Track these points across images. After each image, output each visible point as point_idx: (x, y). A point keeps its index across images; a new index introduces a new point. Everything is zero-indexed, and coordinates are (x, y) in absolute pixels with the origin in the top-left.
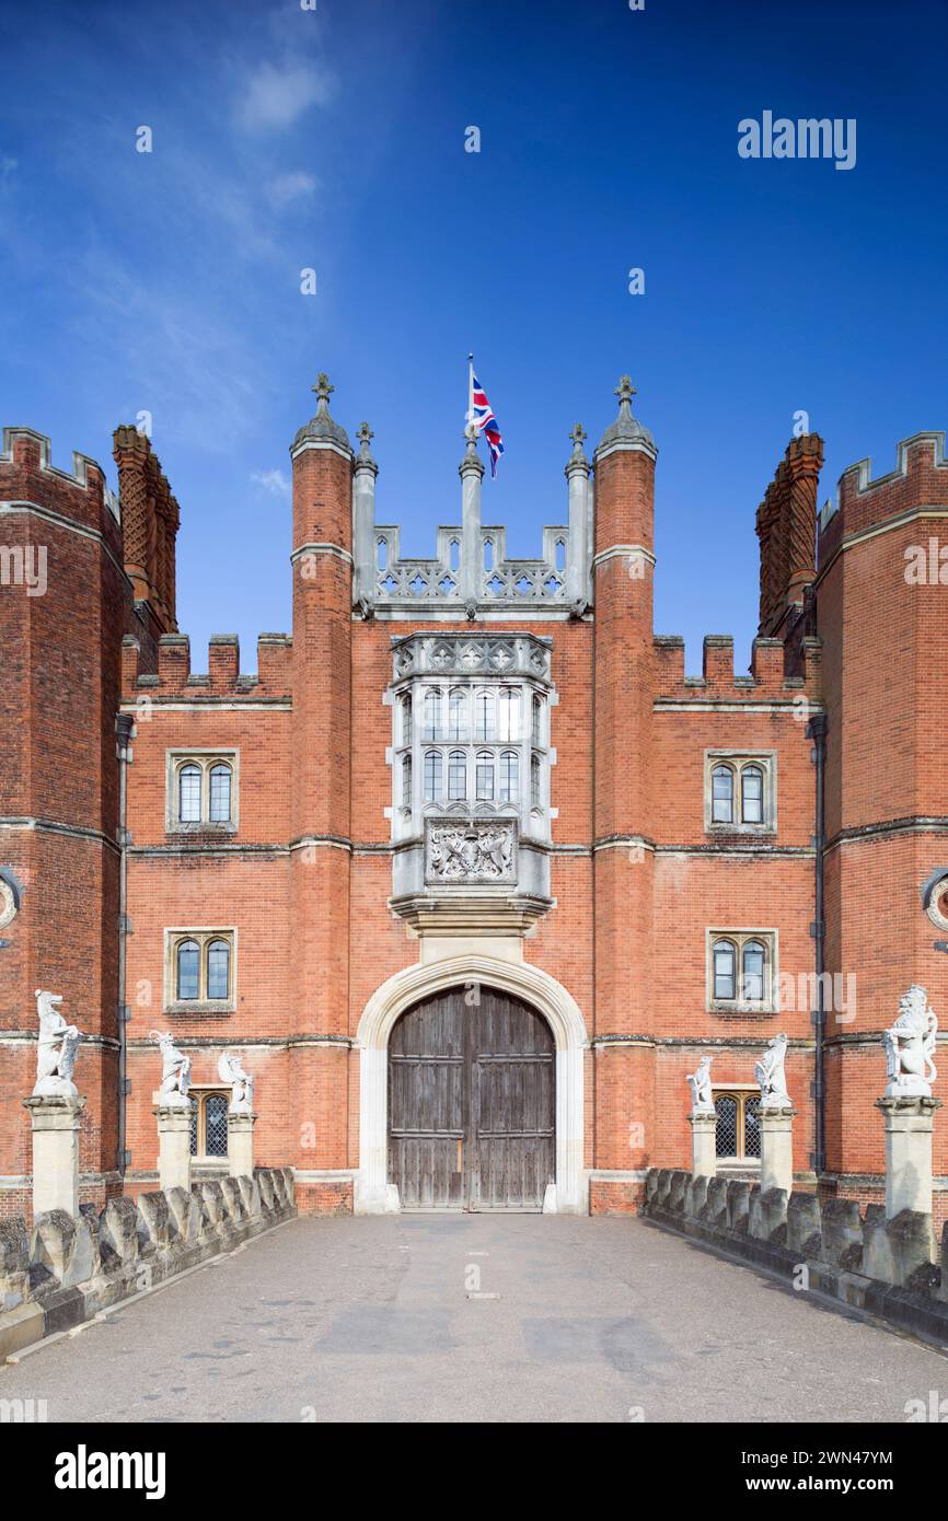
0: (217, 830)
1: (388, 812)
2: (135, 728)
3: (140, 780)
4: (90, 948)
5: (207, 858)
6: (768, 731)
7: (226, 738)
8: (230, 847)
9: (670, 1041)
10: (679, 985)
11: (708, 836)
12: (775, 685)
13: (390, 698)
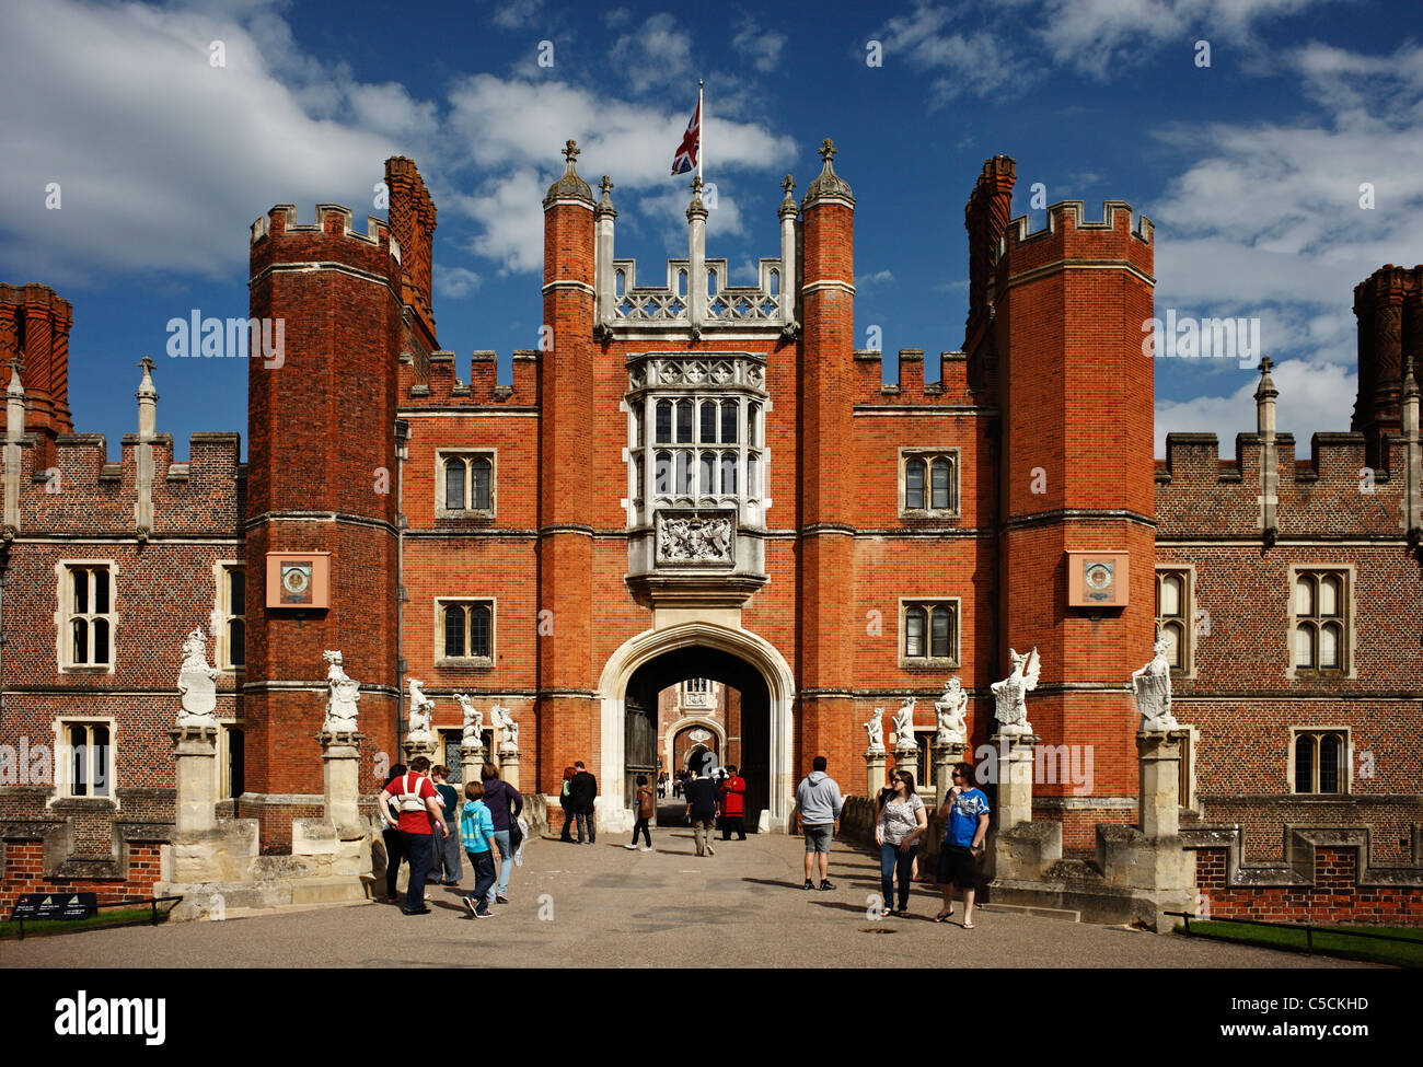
0: (478, 517)
1: (625, 503)
2: (410, 430)
3: (414, 475)
4: (378, 615)
5: (470, 540)
6: (953, 431)
7: (486, 439)
8: (490, 531)
9: (867, 692)
10: (875, 646)
11: (902, 520)
12: (959, 392)
13: (624, 406)
